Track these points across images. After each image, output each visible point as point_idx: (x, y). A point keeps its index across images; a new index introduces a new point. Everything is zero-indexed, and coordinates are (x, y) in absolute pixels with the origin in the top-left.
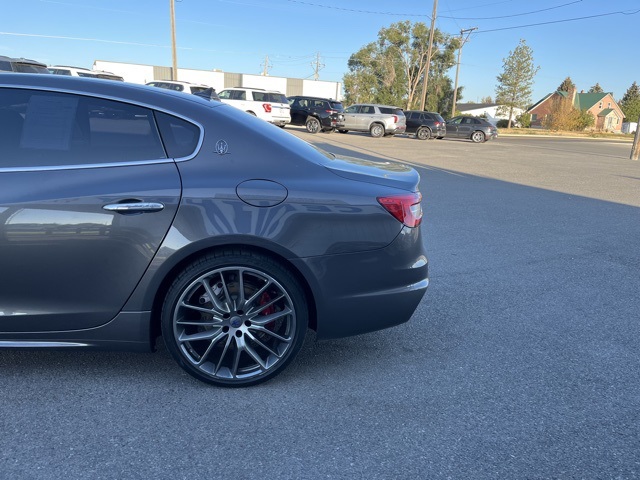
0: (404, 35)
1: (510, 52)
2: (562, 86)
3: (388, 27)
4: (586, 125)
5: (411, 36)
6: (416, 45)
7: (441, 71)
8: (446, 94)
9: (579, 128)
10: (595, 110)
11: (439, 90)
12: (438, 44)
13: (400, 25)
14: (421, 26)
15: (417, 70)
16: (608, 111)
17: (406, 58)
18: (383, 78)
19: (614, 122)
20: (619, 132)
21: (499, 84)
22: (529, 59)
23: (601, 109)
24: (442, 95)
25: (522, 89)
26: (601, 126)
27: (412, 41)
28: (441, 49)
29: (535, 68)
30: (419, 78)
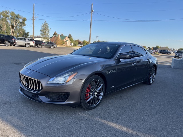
0: (8, 15)
1: (43, 24)
2: (54, 33)
3: (2, 12)
4: (63, 44)
5: (10, 15)
6: (12, 18)
7: (21, 27)
8: (24, 34)
9: (62, 45)
10: (65, 40)
11: (22, 32)
12: (19, 19)
13: (6, 11)
14: (13, 13)
15: (13, 26)
16: (67, 40)
17: (9, 22)
18: (2, 28)
19: (69, 43)
20: (70, 45)
21: (41, 32)
22: (48, 26)
23: (66, 40)
24: (23, 34)
25: (47, 34)
26: (66, 44)
27: (10, 17)
28: (21, 21)
29: (50, 29)
30: (14, 28)
